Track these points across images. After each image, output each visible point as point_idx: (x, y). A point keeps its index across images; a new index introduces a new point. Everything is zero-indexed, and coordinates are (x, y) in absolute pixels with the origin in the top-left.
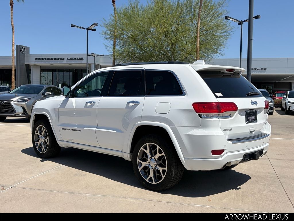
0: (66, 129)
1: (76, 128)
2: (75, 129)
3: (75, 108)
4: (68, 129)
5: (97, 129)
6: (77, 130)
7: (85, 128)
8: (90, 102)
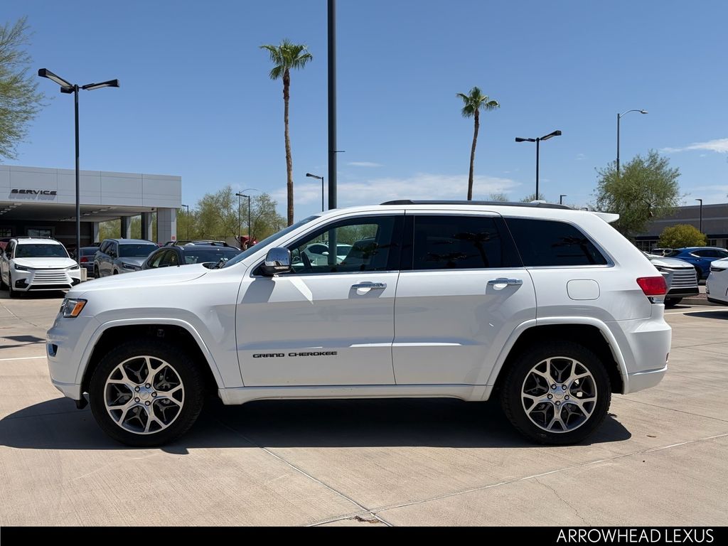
0: (271, 355)
1: (320, 349)
2: (313, 351)
3: (310, 299)
5: (395, 345)
6: (319, 354)
7: (353, 346)
8: (363, 285)
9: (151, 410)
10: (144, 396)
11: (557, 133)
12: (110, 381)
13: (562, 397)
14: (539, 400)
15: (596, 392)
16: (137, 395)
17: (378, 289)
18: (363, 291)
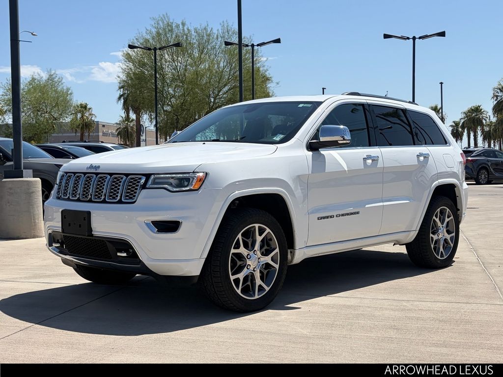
0: (327, 217)
1: (351, 210)
2: (348, 212)
3: (346, 169)
4: (331, 217)
5: (384, 204)
6: (352, 214)
7: (367, 206)
8: (368, 158)
9: (257, 275)
10: (254, 262)
12: (233, 251)
13: (442, 234)
14: (435, 237)
15: (454, 229)
16: (249, 262)
17: (375, 160)
18: (369, 161)
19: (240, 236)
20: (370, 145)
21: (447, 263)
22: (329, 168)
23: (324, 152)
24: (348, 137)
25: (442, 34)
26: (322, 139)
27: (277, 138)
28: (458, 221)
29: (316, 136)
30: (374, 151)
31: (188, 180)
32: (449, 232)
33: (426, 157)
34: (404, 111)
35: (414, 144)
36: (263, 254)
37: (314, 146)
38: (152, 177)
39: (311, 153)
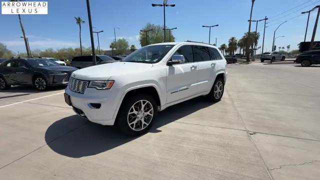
0: (175, 92)
4: (177, 92)
6: (185, 89)
9: (143, 120)
10: (141, 115)
11: (102, 31)
12: (129, 113)
13: (219, 90)
14: (216, 92)
15: (222, 89)
16: (138, 116)
17: (195, 67)
18: (193, 68)
19: (133, 107)
20: (194, 61)
21: (219, 100)
22: (176, 72)
23: (174, 66)
24: (184, 60)
25: (217, 25)
26: (173, 61)
27: (155, 61)
28: (224, 85)
29: (171, 60)
30: (195, 64)
31: (105, 84)
32: (220, 89)
33: (214, 64)
34: (207, 48)
35: (211, 60)
36: (145, 112)
37: (170, 64)
38: (91, 82)
39: (168, 67)
